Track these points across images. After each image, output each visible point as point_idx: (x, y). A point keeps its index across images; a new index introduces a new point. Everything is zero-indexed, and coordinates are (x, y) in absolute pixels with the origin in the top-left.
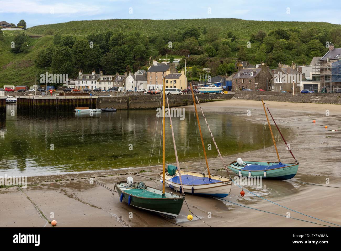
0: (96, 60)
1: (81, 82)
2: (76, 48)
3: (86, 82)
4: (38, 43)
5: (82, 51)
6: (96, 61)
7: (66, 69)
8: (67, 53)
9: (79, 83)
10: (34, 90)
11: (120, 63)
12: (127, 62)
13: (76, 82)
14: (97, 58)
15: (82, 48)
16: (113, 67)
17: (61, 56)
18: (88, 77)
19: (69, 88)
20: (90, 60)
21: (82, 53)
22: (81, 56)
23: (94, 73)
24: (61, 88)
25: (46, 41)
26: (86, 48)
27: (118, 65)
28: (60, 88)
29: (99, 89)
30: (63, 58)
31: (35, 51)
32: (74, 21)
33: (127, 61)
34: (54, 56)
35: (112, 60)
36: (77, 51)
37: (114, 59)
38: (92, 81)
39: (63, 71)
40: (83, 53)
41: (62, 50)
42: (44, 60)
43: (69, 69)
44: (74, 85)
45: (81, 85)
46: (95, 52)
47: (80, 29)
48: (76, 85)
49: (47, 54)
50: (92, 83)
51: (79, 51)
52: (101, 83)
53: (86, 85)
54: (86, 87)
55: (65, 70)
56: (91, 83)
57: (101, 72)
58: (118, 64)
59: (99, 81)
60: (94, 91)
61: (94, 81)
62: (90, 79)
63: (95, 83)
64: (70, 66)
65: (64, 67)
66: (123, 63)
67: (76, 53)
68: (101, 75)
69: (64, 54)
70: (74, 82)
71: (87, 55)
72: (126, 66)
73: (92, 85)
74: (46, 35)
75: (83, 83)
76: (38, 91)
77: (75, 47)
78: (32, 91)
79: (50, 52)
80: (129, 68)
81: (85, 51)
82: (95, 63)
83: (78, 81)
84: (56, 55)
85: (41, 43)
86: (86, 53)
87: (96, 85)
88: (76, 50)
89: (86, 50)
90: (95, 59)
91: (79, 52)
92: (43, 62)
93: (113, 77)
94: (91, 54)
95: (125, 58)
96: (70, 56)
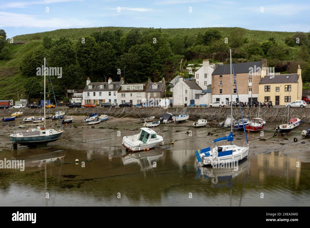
0: (110, 63)
1: (91, 93)
2: (81, 47)
3: (100, 93)
4: (23, 49)
5: (89, 51)
6: (110, 65)
7: (70, 74)
8: (70, 52)
9: (88, 95)
10: (21, 106)
11: (145, 67)
12: (155, 66)
13: (85, 94)
14: (111, 61)
15: (89, 46)
16: (136, 72)
17: (62, 57)
18: (101, 87)
19: (74, 102)
20: (101, 64)
21: (89, 55)
22: (88, 58)
23: (110, 81)
24: (62, 102)
25: (32, 46)
26: (94, 48)
27: (143, 70)
28: (60, 103)
29: (129, 103)
30: (64, 59)
31: (19, 57)
32: (61, 29)
33: (155, 64)
34: (51, 56)
35: (135, 62)
36: (82, 51)
37: (138, 61)
38: (110, 92)
39: (65, 77)
40: (90, 53)
41: (63, 48)
42: (33, 66)
43: (73, 75)
44: (81, 99)
45: (92, 97)
46: (107, 53)
47: (69, 37)
48: (84, 98)
49: (36, 58)
50: (110, 95)
51: (85, 51)
52: (125, 94)
53: (101, 98)
54: (100, 100)
55: (69, 76)
56: (108, 95)
57: (122, 79)
58: (142, 68)
59: (122, 92)
60: (121, 106)
61: (112, 93)
62: (106, 88)
63: (115, 95)
64: (75, 70)
65: (66, 72)
66: (149, 66)
67: (81, 53)
68: (122, 83)
69: (66, 53)
70: (80, 94)
71: (97, 57)
72: (153, 71)
73: (110, 97)
74: (31, 40)
75: (94, 95)
76: (29, 107)
77: (78, 45)
78: (19, 107)
79: (40, 56)
80: (157, 74)
81: (93, 50)
82: (109, 67)
83: (87, 92)
84: (54, 55)
85: (26, 49)
86: (94, 54)
87: (116, 97)
88: (80, 49)
89: (95, 50)
90: (108, 62)
91: (85, 53)
92: (32, 68)
93: (144, 85)
94: (102, 55)
95: (151, 60)
96: (73, 56)
